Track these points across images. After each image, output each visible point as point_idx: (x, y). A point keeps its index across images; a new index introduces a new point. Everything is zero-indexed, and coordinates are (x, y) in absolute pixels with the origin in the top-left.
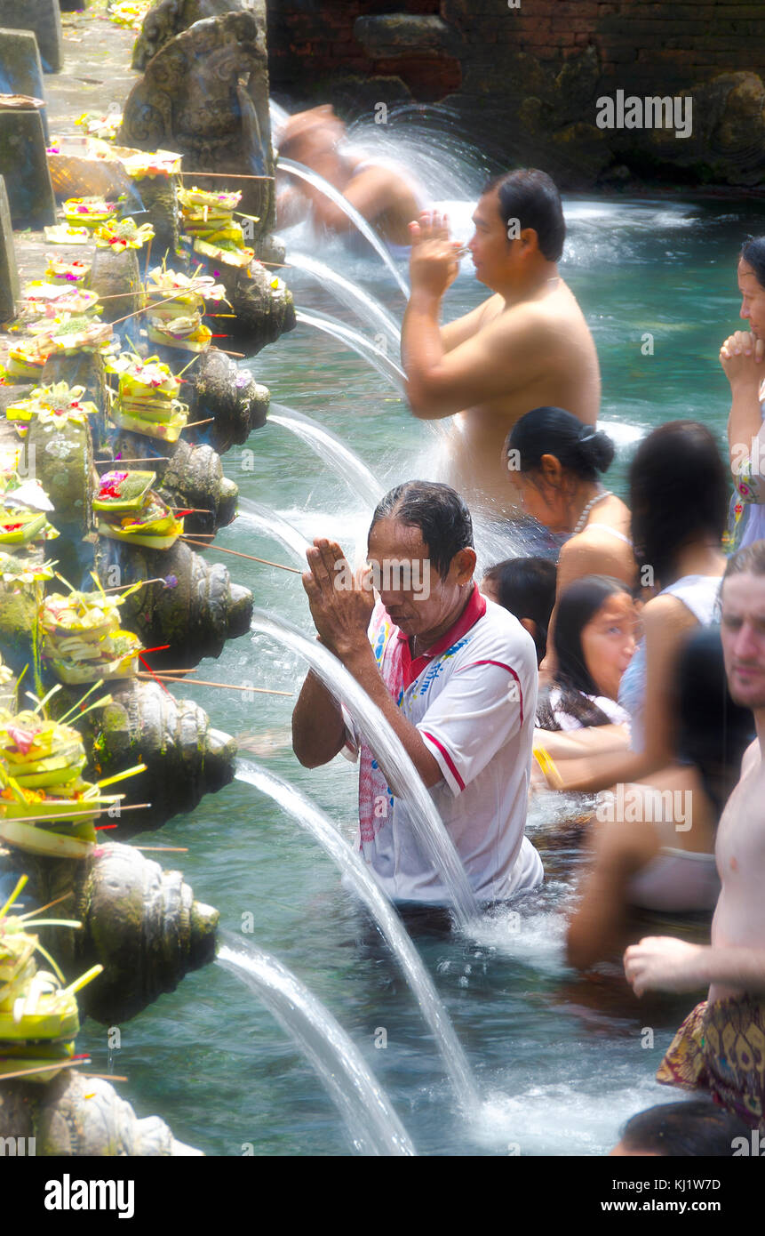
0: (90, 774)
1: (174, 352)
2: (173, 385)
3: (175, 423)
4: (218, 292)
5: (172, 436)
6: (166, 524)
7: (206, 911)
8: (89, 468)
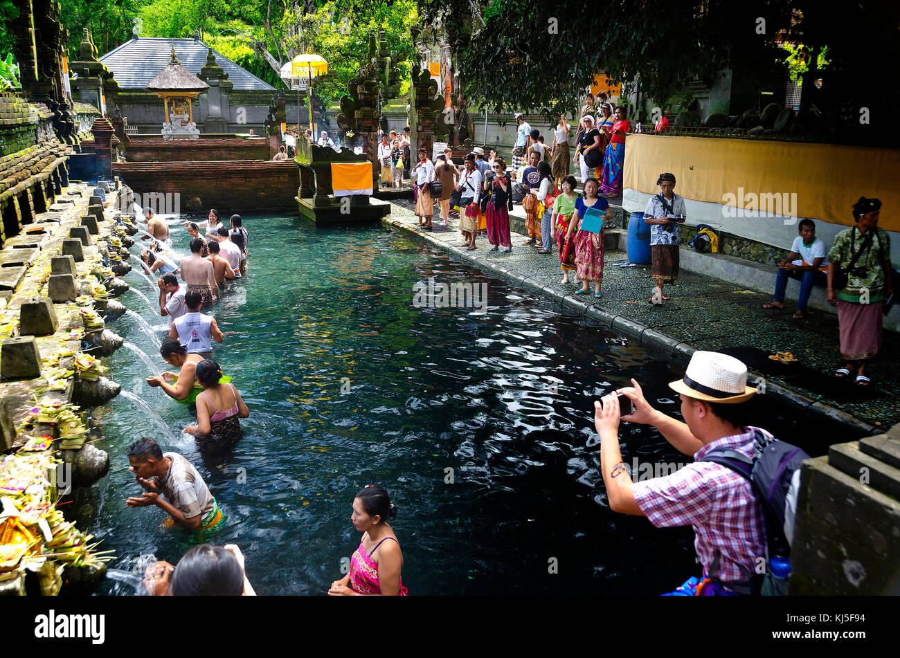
0: (106, 291)
1: (120, 236)
2: (120, 240)
3: (121, 245)
4: (126, 228)
5: (120, 246)
6: (119, 258)
7: (124, 307)
8: (108, 251)
